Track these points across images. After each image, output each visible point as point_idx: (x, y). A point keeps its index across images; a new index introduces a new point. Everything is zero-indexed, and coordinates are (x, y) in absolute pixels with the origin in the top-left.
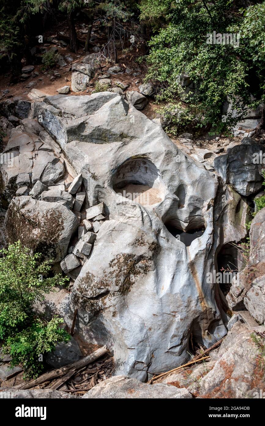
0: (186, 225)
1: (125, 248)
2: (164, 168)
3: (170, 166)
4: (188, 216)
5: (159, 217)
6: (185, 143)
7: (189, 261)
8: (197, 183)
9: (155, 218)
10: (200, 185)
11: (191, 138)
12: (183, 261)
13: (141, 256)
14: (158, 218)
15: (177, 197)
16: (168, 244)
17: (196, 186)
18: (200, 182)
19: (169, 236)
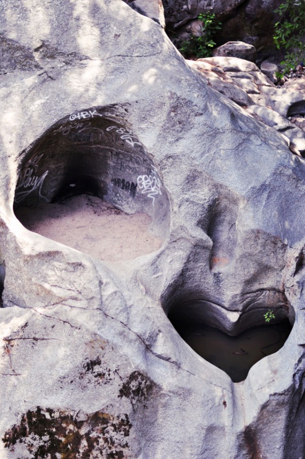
0: (234, 317)
1: (50, 391)
2: (167, 150)
3: (182, 143)
4: (238, 292)
5: (152, 296)
6: (233, 73)
7: (241, 427)
8: (265, 195)
9: (141, 300)
10: (274, 198)
11: (251, 57)
12: (223, 428)
13: (97, 414)
14: (149, 299)
15: (205, 236)
16: (179, 378)
17: (262, 202)
18: (273, 190)
19: (182, 352)
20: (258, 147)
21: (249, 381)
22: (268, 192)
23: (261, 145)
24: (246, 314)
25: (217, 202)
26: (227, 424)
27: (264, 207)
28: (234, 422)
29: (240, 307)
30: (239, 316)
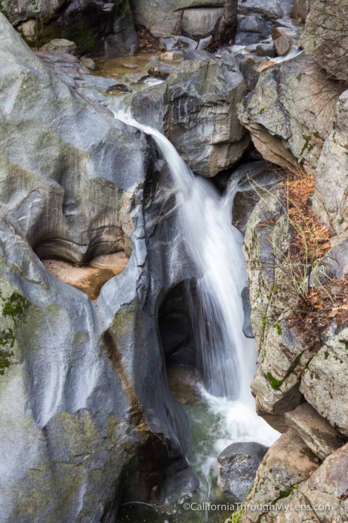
0: (83, 250)
3: (35, 110)
4: (86, 229)
5: (20, 234)
6: (60, 63)
7: (101, 331)
8: (103, 151)
9: (13, 237)
10: (110, 153)
11: (73, 52)
12: (87, 334)
14: (19, 237)
15: (58, 186)
16: (49, 297)
17: (101, 157)
18: (109, 147)
19: (49, 277)
20: (93, 115)
21: (102, 297)
22: (105, 149)
23: (95, 113)
24: (92, 247)
25: (66, 158)
26: (89, 330)
27: (103, 161)
28: (95, 329)
29: (88, 242)
30: (87, 249)
